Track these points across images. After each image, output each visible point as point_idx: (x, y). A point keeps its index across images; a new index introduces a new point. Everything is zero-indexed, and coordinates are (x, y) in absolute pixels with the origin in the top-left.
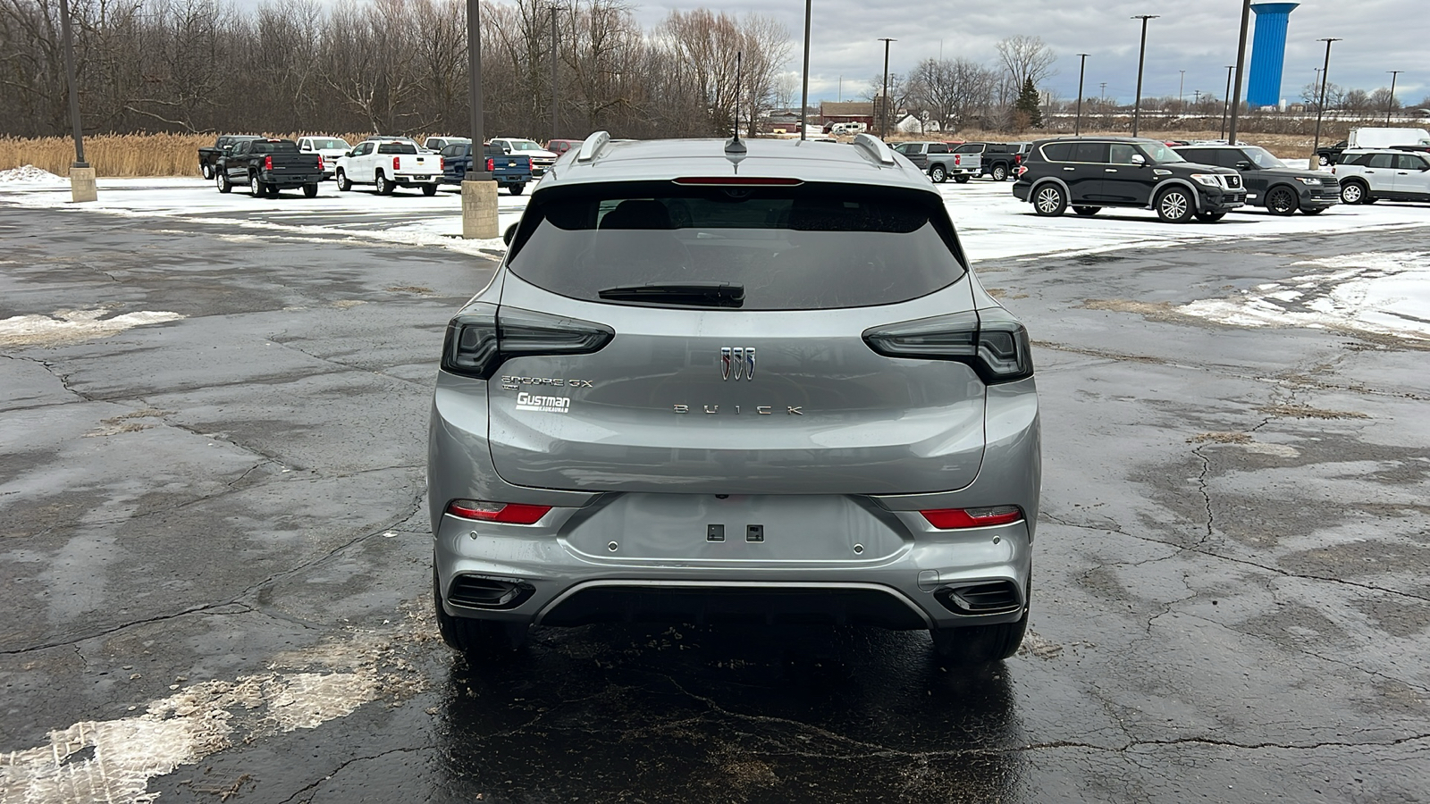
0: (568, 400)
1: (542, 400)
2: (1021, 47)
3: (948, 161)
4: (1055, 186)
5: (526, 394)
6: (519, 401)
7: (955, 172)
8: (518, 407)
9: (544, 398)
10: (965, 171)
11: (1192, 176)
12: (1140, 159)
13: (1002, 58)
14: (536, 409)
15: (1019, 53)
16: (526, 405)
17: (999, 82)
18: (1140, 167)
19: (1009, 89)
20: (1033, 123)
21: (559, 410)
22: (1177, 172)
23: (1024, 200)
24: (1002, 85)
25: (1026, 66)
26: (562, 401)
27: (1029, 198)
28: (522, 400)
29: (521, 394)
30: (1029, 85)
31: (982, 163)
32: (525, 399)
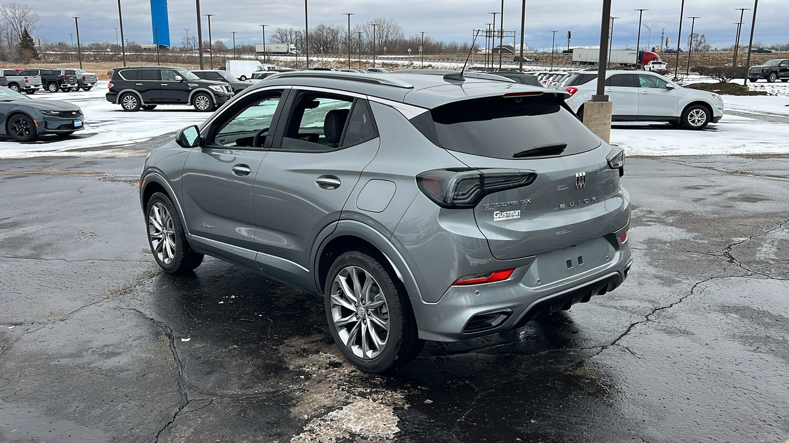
0: (520, 211)
1: (507, 213)
2: (15, 10)
3: (20, 81)
4: (132, 94)
5: (499, 212)
6: (495, 217)
7: (26, 87)
8: (495, 220)
9: (508, 212)
10: (32, 87)
11: (209, 87)
12: (179, 78)
13: (4, 17)
14: (505, 219)
15: (15, 14)
16: (499, 218)
17: (5, 31)
18: (180, 83)
19: (13, 36)
20: (35, 57)
21: (516, 217)
22: (201, 85)
23: (114, 103)
24: (7, 34)
25: (21, 22)
26: (517, 212)
27: (117, 101)
28: (496, 215)
29: (495, 212)
30: (26, 34)
31: (42, 82)
32: (498, 215)
